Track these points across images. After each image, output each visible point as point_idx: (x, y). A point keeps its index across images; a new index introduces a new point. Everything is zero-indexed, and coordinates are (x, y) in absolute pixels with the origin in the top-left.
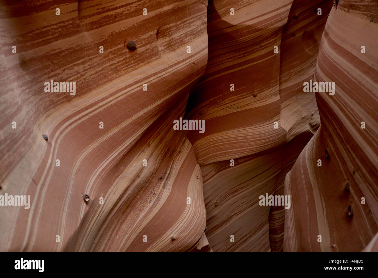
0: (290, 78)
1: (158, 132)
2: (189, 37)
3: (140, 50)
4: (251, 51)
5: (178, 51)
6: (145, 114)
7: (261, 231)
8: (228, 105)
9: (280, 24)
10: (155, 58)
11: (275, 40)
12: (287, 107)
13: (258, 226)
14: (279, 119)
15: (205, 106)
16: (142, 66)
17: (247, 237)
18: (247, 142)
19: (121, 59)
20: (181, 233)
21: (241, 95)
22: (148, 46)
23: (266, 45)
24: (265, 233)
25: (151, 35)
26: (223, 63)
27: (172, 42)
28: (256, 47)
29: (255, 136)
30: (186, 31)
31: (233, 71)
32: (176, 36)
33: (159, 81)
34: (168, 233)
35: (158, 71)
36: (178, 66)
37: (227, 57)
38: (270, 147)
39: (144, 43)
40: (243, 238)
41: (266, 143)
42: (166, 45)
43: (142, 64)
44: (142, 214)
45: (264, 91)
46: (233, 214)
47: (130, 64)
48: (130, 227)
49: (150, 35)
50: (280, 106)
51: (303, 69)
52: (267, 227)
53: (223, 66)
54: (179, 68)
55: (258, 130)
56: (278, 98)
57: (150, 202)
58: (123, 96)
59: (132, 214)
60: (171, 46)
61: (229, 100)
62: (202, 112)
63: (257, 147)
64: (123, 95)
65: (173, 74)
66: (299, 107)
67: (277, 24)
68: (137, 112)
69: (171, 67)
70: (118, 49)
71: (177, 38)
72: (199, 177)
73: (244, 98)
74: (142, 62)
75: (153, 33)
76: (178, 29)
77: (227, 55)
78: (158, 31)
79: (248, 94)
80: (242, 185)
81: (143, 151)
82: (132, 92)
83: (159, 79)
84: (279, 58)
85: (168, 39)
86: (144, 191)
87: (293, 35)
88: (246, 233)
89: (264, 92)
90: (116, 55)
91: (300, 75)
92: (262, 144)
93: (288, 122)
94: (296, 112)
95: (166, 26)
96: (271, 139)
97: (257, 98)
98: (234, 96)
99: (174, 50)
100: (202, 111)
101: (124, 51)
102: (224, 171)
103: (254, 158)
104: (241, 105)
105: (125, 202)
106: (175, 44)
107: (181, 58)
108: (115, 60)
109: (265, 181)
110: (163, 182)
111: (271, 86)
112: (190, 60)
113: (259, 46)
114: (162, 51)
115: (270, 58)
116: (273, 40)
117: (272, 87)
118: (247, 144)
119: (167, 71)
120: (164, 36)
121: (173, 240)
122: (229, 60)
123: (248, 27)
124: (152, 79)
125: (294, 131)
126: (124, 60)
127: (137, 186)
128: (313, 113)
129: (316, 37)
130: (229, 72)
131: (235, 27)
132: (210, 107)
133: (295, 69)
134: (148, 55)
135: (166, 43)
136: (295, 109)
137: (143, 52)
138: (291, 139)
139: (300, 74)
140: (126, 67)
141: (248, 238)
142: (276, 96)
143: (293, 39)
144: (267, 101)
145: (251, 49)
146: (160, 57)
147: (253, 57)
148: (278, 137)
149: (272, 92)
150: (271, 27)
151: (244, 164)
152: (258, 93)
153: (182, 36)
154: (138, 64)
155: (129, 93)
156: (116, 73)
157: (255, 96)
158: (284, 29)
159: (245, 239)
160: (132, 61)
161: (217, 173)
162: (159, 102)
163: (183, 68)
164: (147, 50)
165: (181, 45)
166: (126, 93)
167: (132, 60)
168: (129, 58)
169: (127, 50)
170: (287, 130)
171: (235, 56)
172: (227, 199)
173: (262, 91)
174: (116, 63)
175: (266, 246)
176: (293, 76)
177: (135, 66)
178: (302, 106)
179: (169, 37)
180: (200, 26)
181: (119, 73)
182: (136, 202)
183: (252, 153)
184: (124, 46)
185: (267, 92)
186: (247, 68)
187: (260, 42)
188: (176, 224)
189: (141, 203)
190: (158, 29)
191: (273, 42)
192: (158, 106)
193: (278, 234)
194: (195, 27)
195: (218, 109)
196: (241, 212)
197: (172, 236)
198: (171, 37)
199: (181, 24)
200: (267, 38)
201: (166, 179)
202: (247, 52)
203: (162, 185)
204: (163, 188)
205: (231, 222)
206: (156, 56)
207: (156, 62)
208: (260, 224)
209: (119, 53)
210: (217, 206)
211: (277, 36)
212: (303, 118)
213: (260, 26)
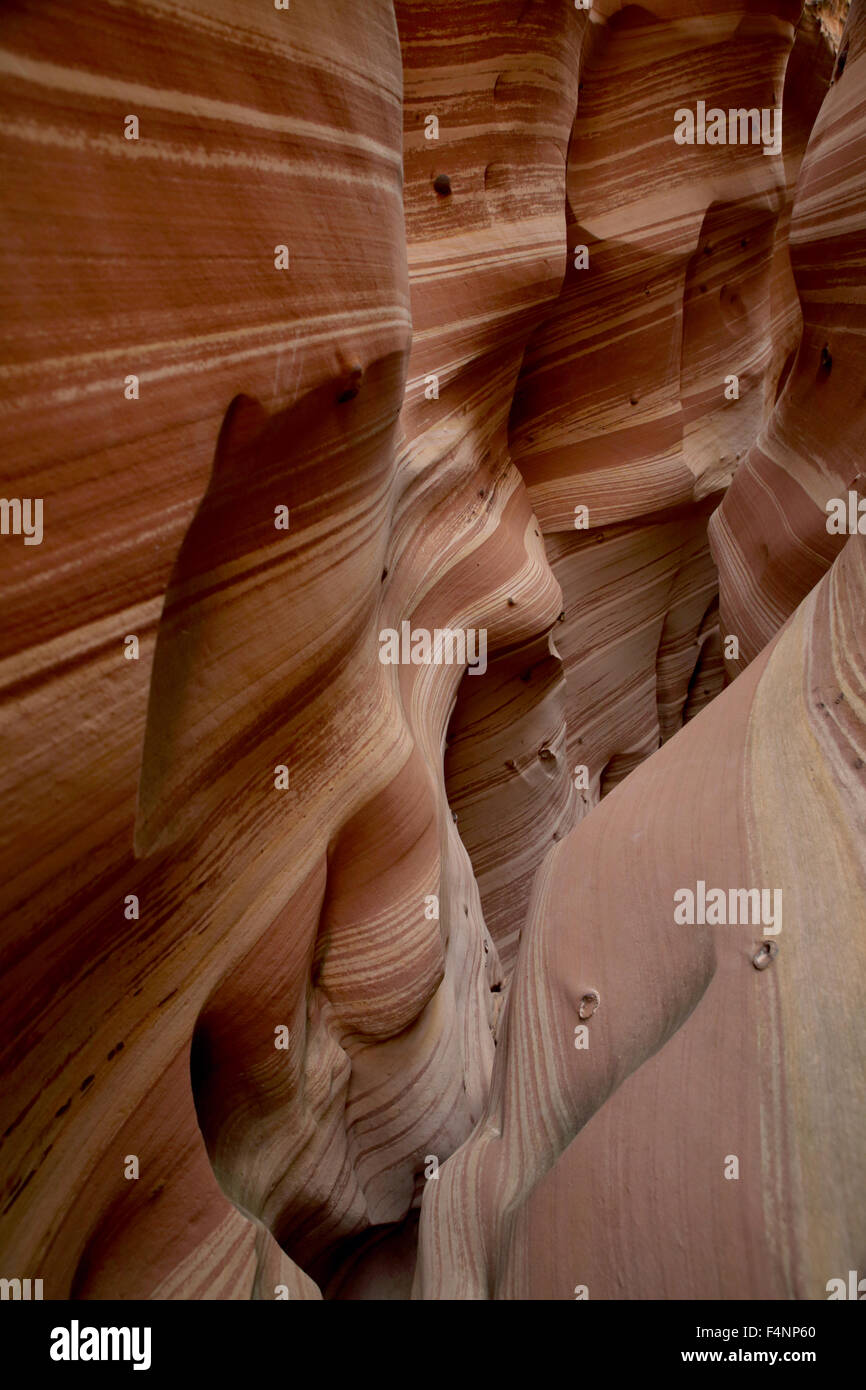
0: (696, 378)
1: (476, 398)
2: (537, 206)
3: (457, 199)
4: (628, 304)
5: (519, 224)
6: (465, 330)
7: (644, 686)
8: (582, 423)
9: (684, 249)
10: (481, 224)
11: (675, 284)
12: (692, 436)
13: (636, 675)
14: (680, 450)
15: (539, 424)
16: (459, 233)
17: (618, 693)
18: (621, 493)
19: (425, 208)
20: (524, 597)
21: (607, 401)
22: (470, 196)
23: (659, 291)
24: (651, 691)
25: (476, 175)
26: (574, 333)
27: (510, 202)
28: (639, 295)
29: (636, 483)
30: (532, 192)
31: (593, 349)
32: (517, 192)
33: (489, 271)
34: (503, 588)
35: (486, 250)
36: (519, 254)
37: (582, 319)
38: (664, 504)
39: (463, 187)
40: (610, 694)
41: (656, 496)
42: (498, 206)
43: (458, 229)
44: (458, 536)
45: (653, 391)
46: (591, 644)
47: (440, 224)
48: (440, 547)
49: (475, 173)
50: (681, 426)
51: (721, 362)
52: (652, 680)
53: (573, 340)
54: (522, 260)
55: (641, 470)
56: (678, 407)
57: (469, 521)
58: (428, 279)
59: (441, 526)
60: (508, 210)
61: (583, 414)
62: (532, 436)
63: (640, 505)
64: (429, 275)
65: (512, 266)
66: (715, 437)
67: (679, 248)
68: (451, 320)
69: (508, 251)
70: (420, 186)
71: (519, 198)
72: (539, 533)
73: (612, 408)
74: (460, 226)
75: (478, 170)
76: (520, 181)
77: (583, 313)
78: (487, 172)
79: (621, 399)
80: (608, 589)
81: (455, 415)
82: (444, 276)
83: (488, 267)
84: (679, 324)
85: (502, 195)
86: (459, 496)
87: (703, 289)
88: (615, 686)
89: (652, 395)
90: (417, 197)
91: (716, 373)
92: (648, 499)
93: (696, 461)
94: (708, 446)
95: (500, 165)
96: (667, 488)
97: (638, 407)
98: (593, 404)
99: (513, 221)
100: (532, 434)
101: (429, 194)
102: (576, 555)
103: (635, 529)
104: (608, 421)
105: (433, 491)
106: (516, 209)
107: (525, 241)
108: (414, 206)
109: (648, 586)
110: (486, 503)
111: (666, 383)
112: (539, 250)
113: (644, 294)
114: (492, 214)
115: (665, 322)
116: (670, 282)
117: (668, 384)
118: (621, 497)
119: (502, 257)
120: (497, 186)
121: (511, 604)
122: (584, 326)
123: (627, 245)
124: (475, 262)
125: (706, 483)
126: (430, 211)
127: (450, 473)
128: (739, 454)
129: (746, 301)
130: (587, 351)
131: (603, 244)
132: (548, 426)
133: (706, 361)
134: (469, 213)
135: (500, 203)
136: (708, 441)
137: (462, 205)
138: (701, 496)
139: (716, 371)
140: (433, 225)
141: (620, 696)
142: (675, 403)
143: (703, 298)
144: (660, 413)
145: (632, 298)
146: (489, 226)
147: (631, 318)
148: (678, 485)
149: (667, 395)
150: (671, 251)
151: (615, 540)
152: (639, 398)
153: (526, 197)
154: (452, 227)
155: (439, 277)
156: (416, 233)
157: (634, 403)
158: (691, 265)
159: (612, 697)
160: (443, 219)
161: (564, 556)
162: (487, 318)
163: (527, 262)
164: (468, 203)
165: (525, 215)
166: (434, 274)
167: (444, 215)
168: (438, 209)
169: (435, 195)
170: (696, 474)
171: (597, 316)
172: (580, 614)
173: (647, 391)
174: (415, 214)
175: (652, 717)
176: (704, 374)
177: (448, 228)
178: (720, 437)
179: (506, 191)
180: (555, 192)
181: (421, 234)
182: (447, 510)
183: (630, 517)
184: (431, 183)
185: (658, 395)
186: (621, 342)
187: (647, 284)
188: (513, 579)
189: (455, 515)
190: (488, 166)
191: (671, 285)
192: (485, 324)
193: (673, 701)
194: (547, 190)
195: (561, 431)
196: (606, 642)
197: (508, 596)
198: (509, 193)
199: (524, 171)
200: (661, 277)
201: (490, 502)
202: (624, 306)
203: (484, 507)
204: (487, 510)
205: (588, 660)
206: (483, 220)
207: (483, 233)
208: (641, 672)
209: (421, 195)
210: (564, 625)
211: (677, 275)
212: (722, 460)
213: (648, 247)
